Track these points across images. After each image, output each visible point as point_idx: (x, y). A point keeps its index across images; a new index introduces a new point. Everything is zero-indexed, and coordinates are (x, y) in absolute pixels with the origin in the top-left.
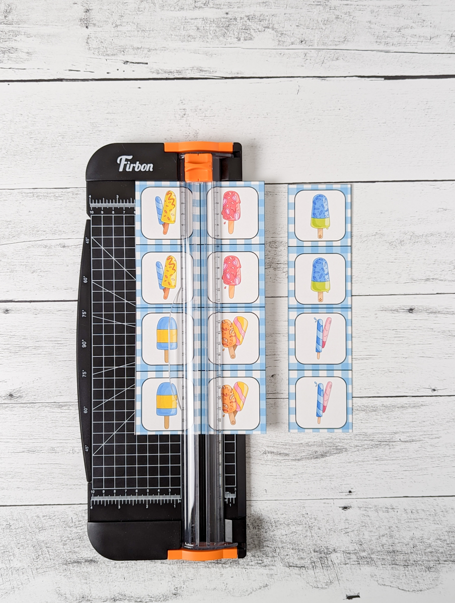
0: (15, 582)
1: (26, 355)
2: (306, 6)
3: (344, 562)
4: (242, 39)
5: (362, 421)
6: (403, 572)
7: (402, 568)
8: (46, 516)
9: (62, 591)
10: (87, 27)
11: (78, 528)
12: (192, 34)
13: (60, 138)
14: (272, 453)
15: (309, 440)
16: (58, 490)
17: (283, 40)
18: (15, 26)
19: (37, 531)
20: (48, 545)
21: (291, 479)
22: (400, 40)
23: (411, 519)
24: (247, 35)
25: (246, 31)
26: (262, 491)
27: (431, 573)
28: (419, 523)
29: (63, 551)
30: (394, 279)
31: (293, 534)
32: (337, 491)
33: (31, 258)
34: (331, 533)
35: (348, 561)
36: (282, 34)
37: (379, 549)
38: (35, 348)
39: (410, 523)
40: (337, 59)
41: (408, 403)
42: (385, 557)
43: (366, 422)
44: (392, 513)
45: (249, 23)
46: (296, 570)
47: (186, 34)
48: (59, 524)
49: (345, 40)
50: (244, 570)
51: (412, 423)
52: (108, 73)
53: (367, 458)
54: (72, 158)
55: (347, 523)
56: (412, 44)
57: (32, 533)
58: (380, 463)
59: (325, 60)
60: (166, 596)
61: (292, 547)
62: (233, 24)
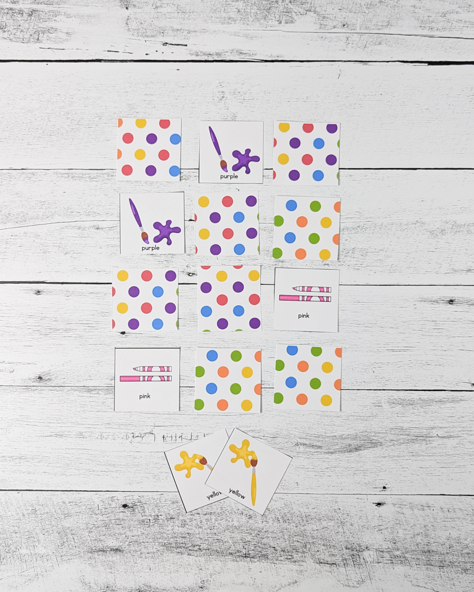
0: (39, 568)
1: (56, 338)
3: (377, 561)
4: (283, 22)
5: (398, 415)
6: (438, 573)
7: (437, 569)
8: (72, 502)
9: (86, 580)
10: (127, 8)
11: (104, 516)
12: (232, 16)
13: (97, 119)
14: (304, 444)
15: (343, 433)
16: (85, 476)
17: (325, 23)
18: (55, 6)
19: (63, 517)
20: (74, 532)
21: (323, 473)
22: (445, 25)
23: (448, 518)
24: (288, 18)
25: (288, 14)
26: (294, 484)
27: (468, 575)
28: (456, 523)
29: (89, 538)
30: (435, 269)
31: (324, 530)
32: (371, 487)
33: (64, 240)
34: (363, 530)
35: (381, 560)
36: (324, 17)
37: (413, 548)
38: (66, 330)
39: (446, 522)
40: (380, 44)
41: (446, 397)
42: (420, 557)
43: (403, 415)
44: (427, 511)
45: (290, 6)
46: (327, 567)
47: (227, 16)
48: (85, 511)
49: (389, 24)
50: (273, 565)
51: (450, 418)
52: (147, 54)
53: (403, 453)
54: (108, 139)
55: (381, 520)
56: (457, 30)
57: (58, 519)
58: (416, 459)
59: (367, 45)
60: (192, 589)
61: (323, 543)
62: (274, 7)
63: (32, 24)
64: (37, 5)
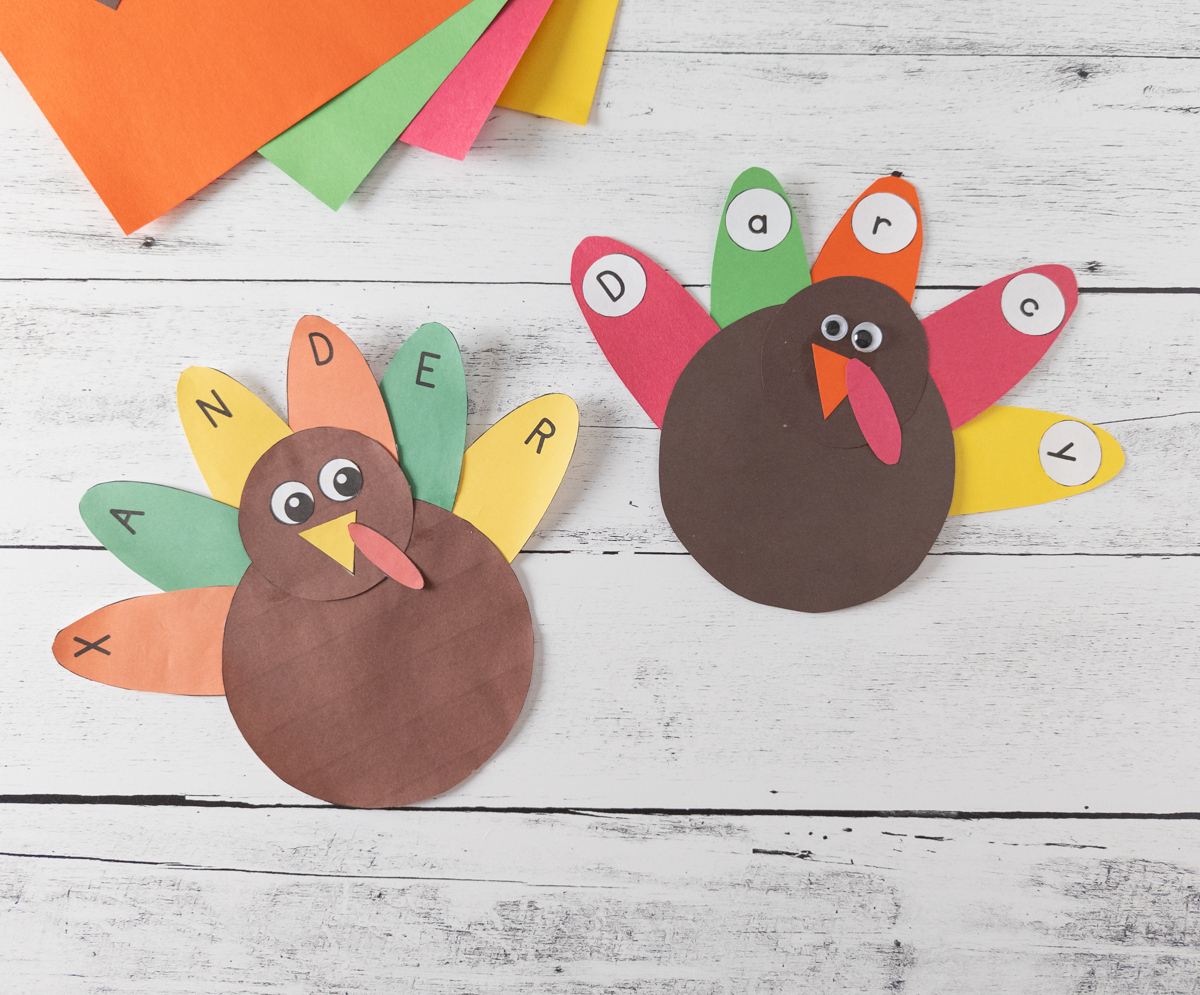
1: (1048, 164)
2: (366, 985)
4: (524, 907)
10: (898, 944)
12: (646, 922)
13: (965, 675)
17: (425, 901)
18: (1070, 951)
22: (141, 892)
25: (514, 926)
30: (183, 317)
36: (427, 916)
38: (1027, 181)
40: (296, 850)
45: (507, 946)
47: (658, 922)
49: (275, 897)
52: (849, 830)
54: (938, 627)
56: (113, 881)
59: (326, 848)
62: (544, 944)
63: (1124, 907)
64: (1114, 953)
